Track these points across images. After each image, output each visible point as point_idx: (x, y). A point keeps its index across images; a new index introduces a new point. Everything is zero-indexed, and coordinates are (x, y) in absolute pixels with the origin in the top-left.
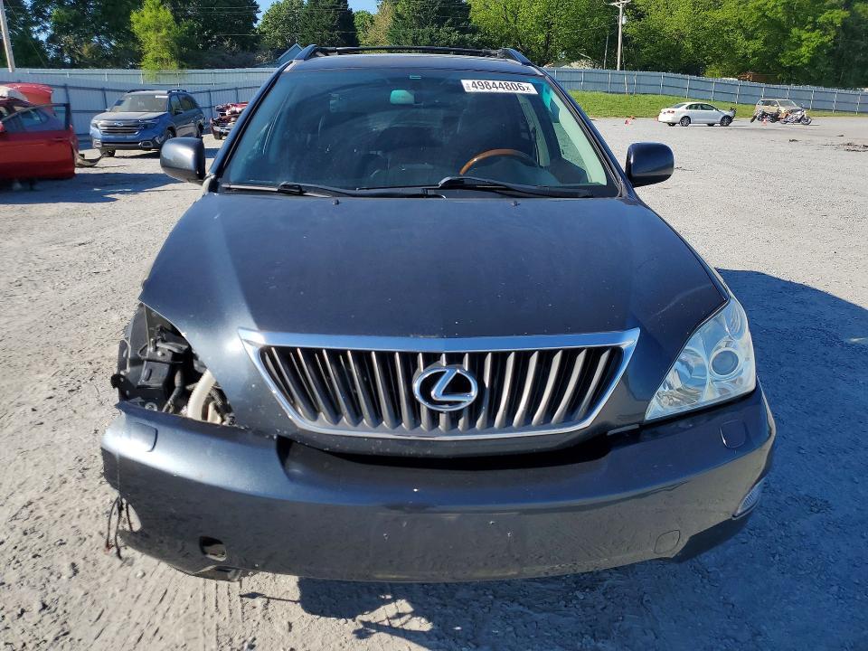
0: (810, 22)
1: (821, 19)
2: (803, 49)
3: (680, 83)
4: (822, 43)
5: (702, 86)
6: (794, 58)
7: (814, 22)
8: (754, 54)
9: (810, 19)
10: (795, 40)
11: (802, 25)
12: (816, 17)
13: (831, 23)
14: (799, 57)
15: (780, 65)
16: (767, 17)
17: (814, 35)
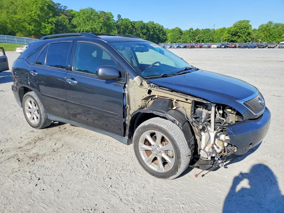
0: (47, 21)
1: (49, 20)
2: (47, 29)
3: (13, 39)
4: (52, 28)
5: (21, 40)
6: (45, 32)
7: (48, 21)
8: (33, 30)
9: (46, 20)
10: (44, 26)
11: (45, 22)
12: (48, 20)
13: (53, 22)
14: (47, 32)
15: (41, 34)
16: (33, 18)
17: (49, 25)
